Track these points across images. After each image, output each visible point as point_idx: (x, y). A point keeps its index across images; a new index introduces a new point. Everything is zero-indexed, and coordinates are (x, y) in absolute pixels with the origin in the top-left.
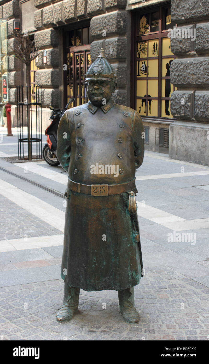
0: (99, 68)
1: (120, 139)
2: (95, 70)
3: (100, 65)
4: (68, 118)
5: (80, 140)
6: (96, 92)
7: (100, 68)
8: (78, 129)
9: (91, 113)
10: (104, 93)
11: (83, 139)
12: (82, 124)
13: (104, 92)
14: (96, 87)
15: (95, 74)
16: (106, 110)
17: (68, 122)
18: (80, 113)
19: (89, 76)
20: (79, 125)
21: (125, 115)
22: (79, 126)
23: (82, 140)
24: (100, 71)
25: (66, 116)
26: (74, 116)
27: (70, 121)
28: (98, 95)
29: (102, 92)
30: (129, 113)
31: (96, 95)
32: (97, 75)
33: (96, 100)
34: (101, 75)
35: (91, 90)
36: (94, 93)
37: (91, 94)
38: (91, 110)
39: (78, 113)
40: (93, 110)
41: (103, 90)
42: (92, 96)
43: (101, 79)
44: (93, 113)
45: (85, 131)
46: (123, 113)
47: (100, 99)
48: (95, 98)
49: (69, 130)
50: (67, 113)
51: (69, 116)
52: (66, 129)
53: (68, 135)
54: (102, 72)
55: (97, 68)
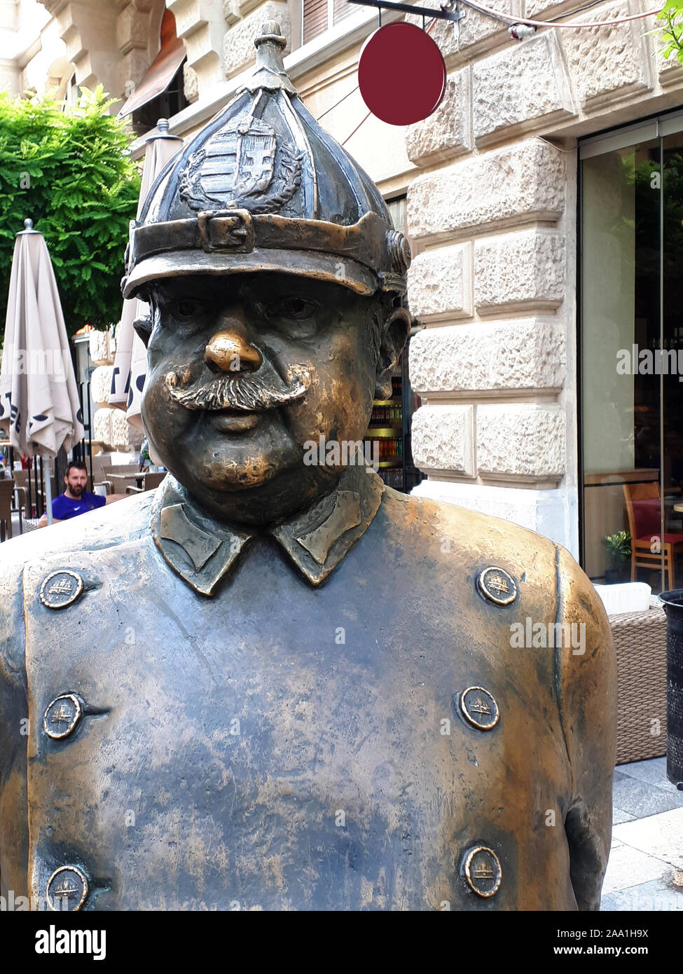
0: (247, 168)
1: (482, 868)
2: (207, 184)
3: (261, 143)
6: (226, 393)
7: (259, 170)
8: (63, 755)
9: (186, 592)
10: (300, 400)
12: (95, 703)
13: (300, 390)
16: (319, 555)
18: (88, 587)
20: (63, 711)
21: (488, 601)
22: (65, 722)
23: (97, 884)
24: (258, 193)
26: (29, 617)
28: (244, 423)
29: (287, 397)
30: (523, 576)
31: (228, 422)
32: (231, 229)
33: (224, 472)
34: (273, 225)
35: (179, 379)
36: (208, 403)
37: (180, 418)
38: (192, 565)
39: (63, 585)
40: (207, 562)
41: (291, 378)
42: (191, 439)
43: (278, 262)
44: (208, 591)
45: (118, 777)
46: (471, 574)
47: (268, 457)
48: (216, 455)
54: (282, 204)
55: (235, 166)
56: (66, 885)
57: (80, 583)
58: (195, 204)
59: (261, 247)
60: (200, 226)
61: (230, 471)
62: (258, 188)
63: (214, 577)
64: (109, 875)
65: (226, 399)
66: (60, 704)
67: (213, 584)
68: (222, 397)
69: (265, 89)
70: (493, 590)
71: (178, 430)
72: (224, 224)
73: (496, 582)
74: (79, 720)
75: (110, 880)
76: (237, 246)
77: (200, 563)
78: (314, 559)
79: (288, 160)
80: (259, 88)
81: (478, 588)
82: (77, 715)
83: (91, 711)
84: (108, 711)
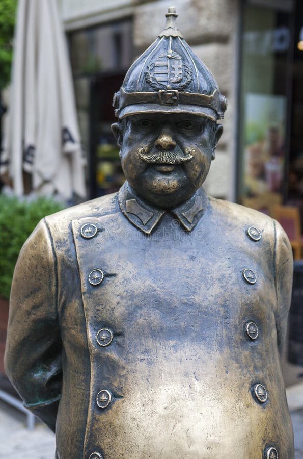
0: (173, 72)
1: (252, 329)
2: (158, 78)
3: (176, 62)
4: (53, 249)
5: (104, 336)
6: (165, 157)
7: (177, 73)
8: (97, 291)
9: (139, 233)
10: (191, 160)
11: (118, 331)
12: (109, 272)
13: (191, 157)
14: (165, 139)
15: (163, 93)
16: (190, 220)
17: (54, 261)
18: (100, 230)
19: (133, 100)
20: (97, 274)
21: (251, 239)
22: (98, 279)
23: (116, 335)
24: (178, 82)
25: (46, 243)
26: (76, 241)
27: (63, 260)
28: (169, 169)
29: (186, 159)
30: (263, 230)
31: (164, 168)
32: (171, 97)
33: (162, 187)
34: (186, 96)
35: (144, 151)
36: (157, 161)
37: (143, 166)
38: (142, 223)
39: (90, 230)
40: (148, 222)
41: (187, 152)
42: (146, 174)
43: (187, 109)
44: (149, 232)
45: (122, 298)
46: (245, 229)
47: (179, 181)
48: (159, 180)
49: (57, 291)
50: (49, 229)
51: (57, 242)
52: (46, 287)
53: (54, 306)
54: (186, 87)
55: (168, 71)
56: (104, 335)
57: (96, 229)
58: (153, 85)
59: (180, 104)
60: (159, 95)
61: (164, 186)
62: (178, 80)
63: (151, 227)
64: (121, 331)
65: (164, 159)
66: (94, 273)
67: (151, 230)
68: (163, 159)
69: (172, 37)
70: (253, 235)
71: (142, 170)
72: (169, 95)
73: (254, 232)
74: (104, 278)
75: (121, 333)
76: (173, 104)
77: (144, 223)
78: (188, 222)
79: (187, 69)
80: (170, 36)
81: (247, 234)
82: (103, 276)
83: (107, 275)
84: (115, 275)
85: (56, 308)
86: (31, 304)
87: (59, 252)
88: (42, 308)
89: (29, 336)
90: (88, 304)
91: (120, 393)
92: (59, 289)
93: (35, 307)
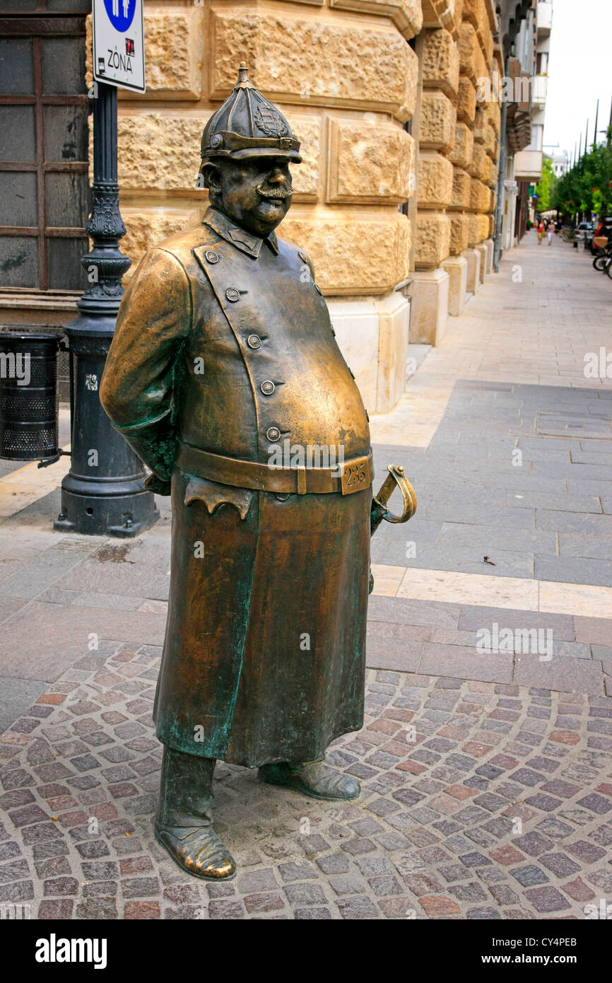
5: (253, 340)
8: (236, 306)
9: (247, 257)
11: (263, 335)
12: (242, 290)
14: (282, 178)
17: (188, 284)
20: (233, 292)
22: (235, 296)
23: (263, 338)
25: (179, 269)
26: (205, 266)
27: (197, 283)
39: (212, 256)
40: (254, 247)
44: (257, 256)
49: (192, 312)
50: (177, 258)
51: (188, 268)
52: (181, 308)
53: (188, 326)
55: (272, 121)
60: (281, 141)
63: (257, 252)
66: (230, 291)
67: (258, 254)
72: (288, 142)
75: (266, 336)
78: (277, 247)
82: (239, 294)
83: (242, 293)
84: (246, 292)
85: (191, 326)
86: (163, 326)
87: (192, 277)
88: (174, 329)
89: (151, 358)
90: (231, 317)
91: (280, 381)
92: (194, 309)
93: (166, 328)
